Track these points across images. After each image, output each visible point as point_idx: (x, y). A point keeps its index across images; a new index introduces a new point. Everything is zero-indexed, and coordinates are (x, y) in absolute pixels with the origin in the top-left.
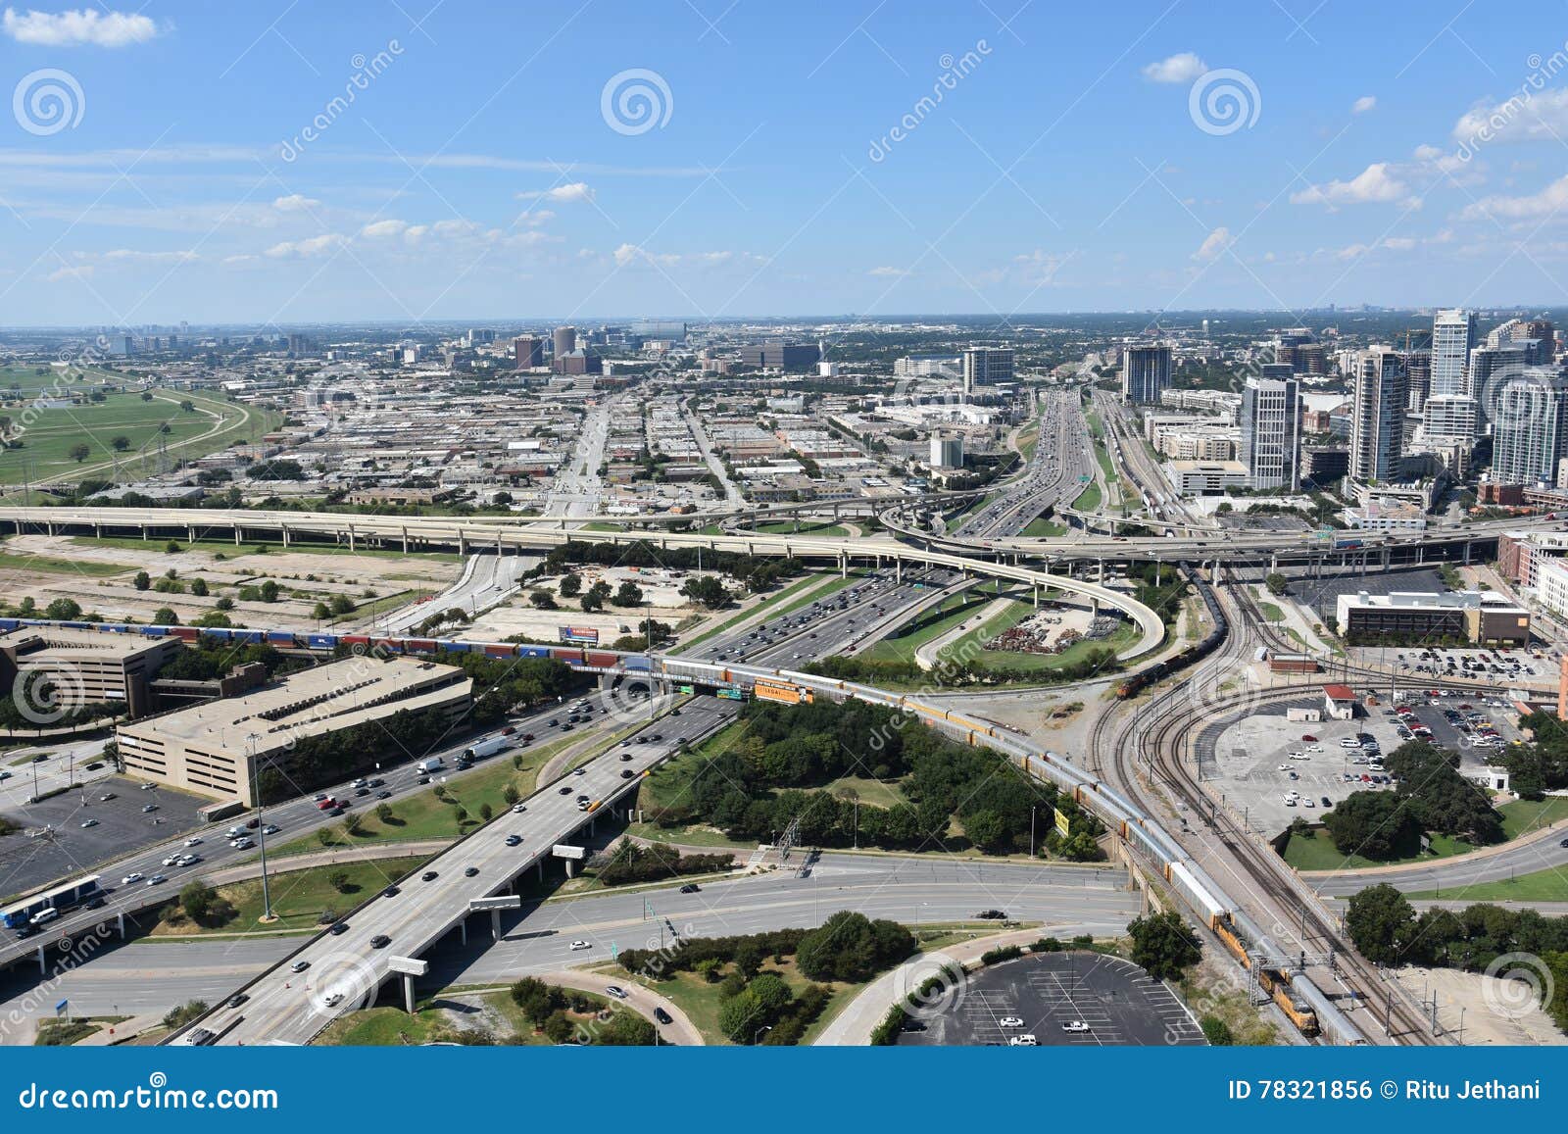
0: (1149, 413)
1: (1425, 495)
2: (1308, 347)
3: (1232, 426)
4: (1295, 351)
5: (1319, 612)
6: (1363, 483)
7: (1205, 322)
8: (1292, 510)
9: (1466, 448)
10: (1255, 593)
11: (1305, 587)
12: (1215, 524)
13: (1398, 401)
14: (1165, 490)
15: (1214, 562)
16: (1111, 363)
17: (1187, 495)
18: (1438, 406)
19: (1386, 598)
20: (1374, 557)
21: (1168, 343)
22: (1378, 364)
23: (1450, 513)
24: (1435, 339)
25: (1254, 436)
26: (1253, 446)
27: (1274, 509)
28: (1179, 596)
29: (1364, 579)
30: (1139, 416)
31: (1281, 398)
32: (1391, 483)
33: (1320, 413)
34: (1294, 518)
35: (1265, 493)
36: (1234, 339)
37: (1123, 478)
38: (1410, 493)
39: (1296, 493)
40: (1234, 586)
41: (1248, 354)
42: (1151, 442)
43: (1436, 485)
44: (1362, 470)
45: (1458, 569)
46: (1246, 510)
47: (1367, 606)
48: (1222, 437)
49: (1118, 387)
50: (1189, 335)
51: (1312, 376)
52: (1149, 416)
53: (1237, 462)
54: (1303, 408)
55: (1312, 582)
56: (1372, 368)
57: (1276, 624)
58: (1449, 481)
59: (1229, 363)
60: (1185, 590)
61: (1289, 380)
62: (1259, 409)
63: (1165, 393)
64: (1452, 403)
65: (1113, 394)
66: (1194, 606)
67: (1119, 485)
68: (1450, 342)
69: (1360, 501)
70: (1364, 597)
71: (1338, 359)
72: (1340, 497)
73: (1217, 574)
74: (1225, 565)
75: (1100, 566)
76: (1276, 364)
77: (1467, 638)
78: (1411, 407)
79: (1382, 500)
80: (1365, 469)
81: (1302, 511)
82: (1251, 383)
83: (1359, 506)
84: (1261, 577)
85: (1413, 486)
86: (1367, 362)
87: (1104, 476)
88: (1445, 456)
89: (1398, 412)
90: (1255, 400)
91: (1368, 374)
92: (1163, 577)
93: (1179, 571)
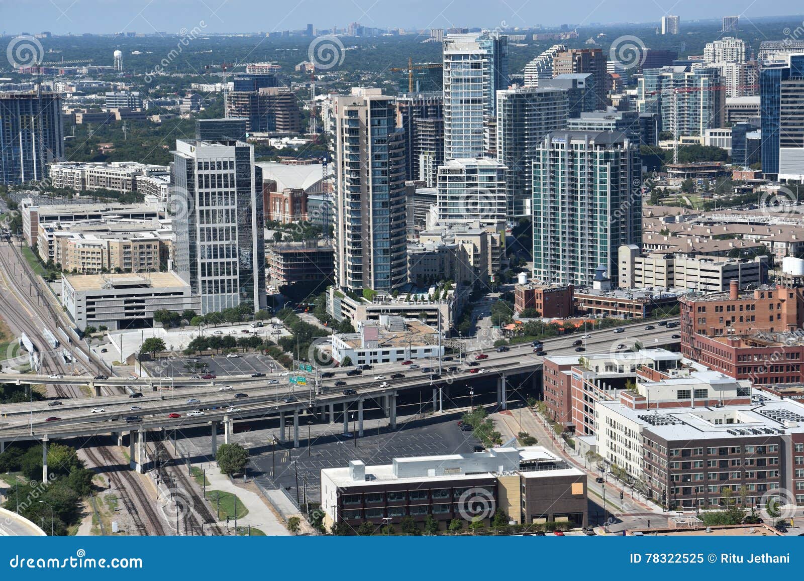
1: (444, 309)
2: (272, 91)
3: (161, 218)
4: (253, 98)
5: (297, 498)
6: (357, 295)
7: (117, 53)
8: (255, 342)
9: (496, 236)
10: (201, 477)
11: (275, 461)
12: (140, 372)
13: (397, 171)
14: (59, 324)
15: (135, 434)
17: (94, 331)
18: (454, 176)
19: (390, 467)
20: (374, 407)
21: (60, 87)
22: (364, 115)
23: (479, 334)
24: (445, 76)
25: (192, 233)
26: (192, 248)
27: (228, 343)
28: (81, 494)
29: (361, 442)
30: (14, 206)
31: (228, 172)
32: (396, 292)
33: (294, 192)
34: (259, 355)
35: (216, 319)
36: (166, 80)
38: (422, 306)
39: (261, 317)
40: (168, 469)
41: (186, 104)
42: (35, 248)
43: (457, 292)
44: (354, 276)
45: (492, 416)
46: (186, 346)
47: (363, 483)
48: (147, 236)
50: (92, 74)
51: (281, 136)
52: (30, 207)
53: (171, 272)
54: (266, 188)
55: (286, 452)
56: (356, 121)
57: (232, 524)
58: (477, 287)
59: (156, 118)
60: (89, 482)
61: (239, 144)
62: (197, 190)
63: (54, 169)
64: (474, 171)
66: (105, 509)
68: (467, 80)
69: (353, 322)
70: (357, 468)
71: (318, 110)
72: (325, 319)
73: (141, 453)
74: (150, 436)
76: (227, 119)
77: (505, 518)
78: (422, 179)
79: (383, 320)
80: (358, 273)
81: (270, 343)
82: (183, 149)
83: (353, 331)
84: (209, 451)
85: (426, 296)
86: (349, 113)
88: (469, 248)
89: (398, 187)
90: (190, 176)
91: (351, 131)
92: (54, 466)
93: (81, 454)
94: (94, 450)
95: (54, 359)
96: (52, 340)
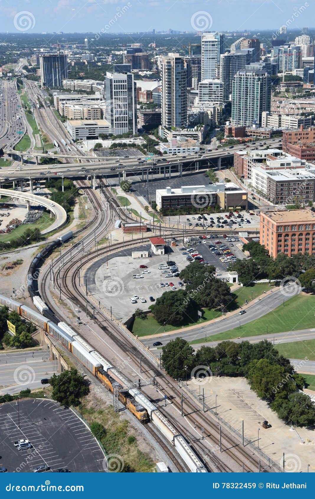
0: (56, 93)
1: (200, 134)
2: (140, 54)
3: (101, 100)
4: (133, 57)
5: (148, 199)
6: (169, 129)
7: (86, 40)
8: (133, 145)
9: (219, 108)
10: (115, 191)
11: (140, 187)
12: (94, 155)
13: (184, 84)
14: (66, 137)
15: (93, 176)
16: (34, 64)
17: (78, 140)
18: (204, 86)
19: (180, 189)
20: (175, 169)
21: (66, 52)
22: (173, 63)
23: (212, 143)
24: (202, 49)
27: (124, 145)
28: (75, 196)
29: (170, 181)
30: (51, 95)
31: (124, 84)
32: (183, 128)
33: (148, 91)
34: (135, 150)
35: (120, 137)
36: (103, 50)
37: (42, 132)
38: (192, 133)
39: (136, 136)
40: (104, 189)
41: (110, 59)
42: (58, 110)
43: (205, 128)
44: (168, 122)
45: (216, 172)
46: (110, 146)
47: (170, 195)
48: (96, 107)
49: (37, 79)
50: (77, 47)
51: (143, 71)
52: (56, 95)
53: (104, 120)
54: (137, 90)
55: (144, 184)
56: (170, 66)
57: (125, 207)
58: (211, 127)
59: (99, 64)
60: (77, 192)
61: (128, 73)
62: (113, 90)
63: (64, 82)
64: (212, 84)
65: (36, 83)
66: (83, 201)
67: (40, 135)
68: (210, 51)
69: (168, 139)
70: (168, 189)
71: (156, 61)
72: (158, 137)
74: (98, 177)
75: (30, 182)
76: (124, 64)
77: (219, 207)
78: (193, 87)
79: (178, 138)
80: (170, 122)
81: (139, 146)
82: (109, 75)
83: (168, 142)
84: (117, 183)
85: (194, 129)
86: (168, 62)
87: (32, 131)
88: (209, 112)
90: (111, 85)
91: (168, 69)
92: (66, 186)
93: (75, 182)
94: (79, 181)
95: (65, 150)
96: (64, 143)
